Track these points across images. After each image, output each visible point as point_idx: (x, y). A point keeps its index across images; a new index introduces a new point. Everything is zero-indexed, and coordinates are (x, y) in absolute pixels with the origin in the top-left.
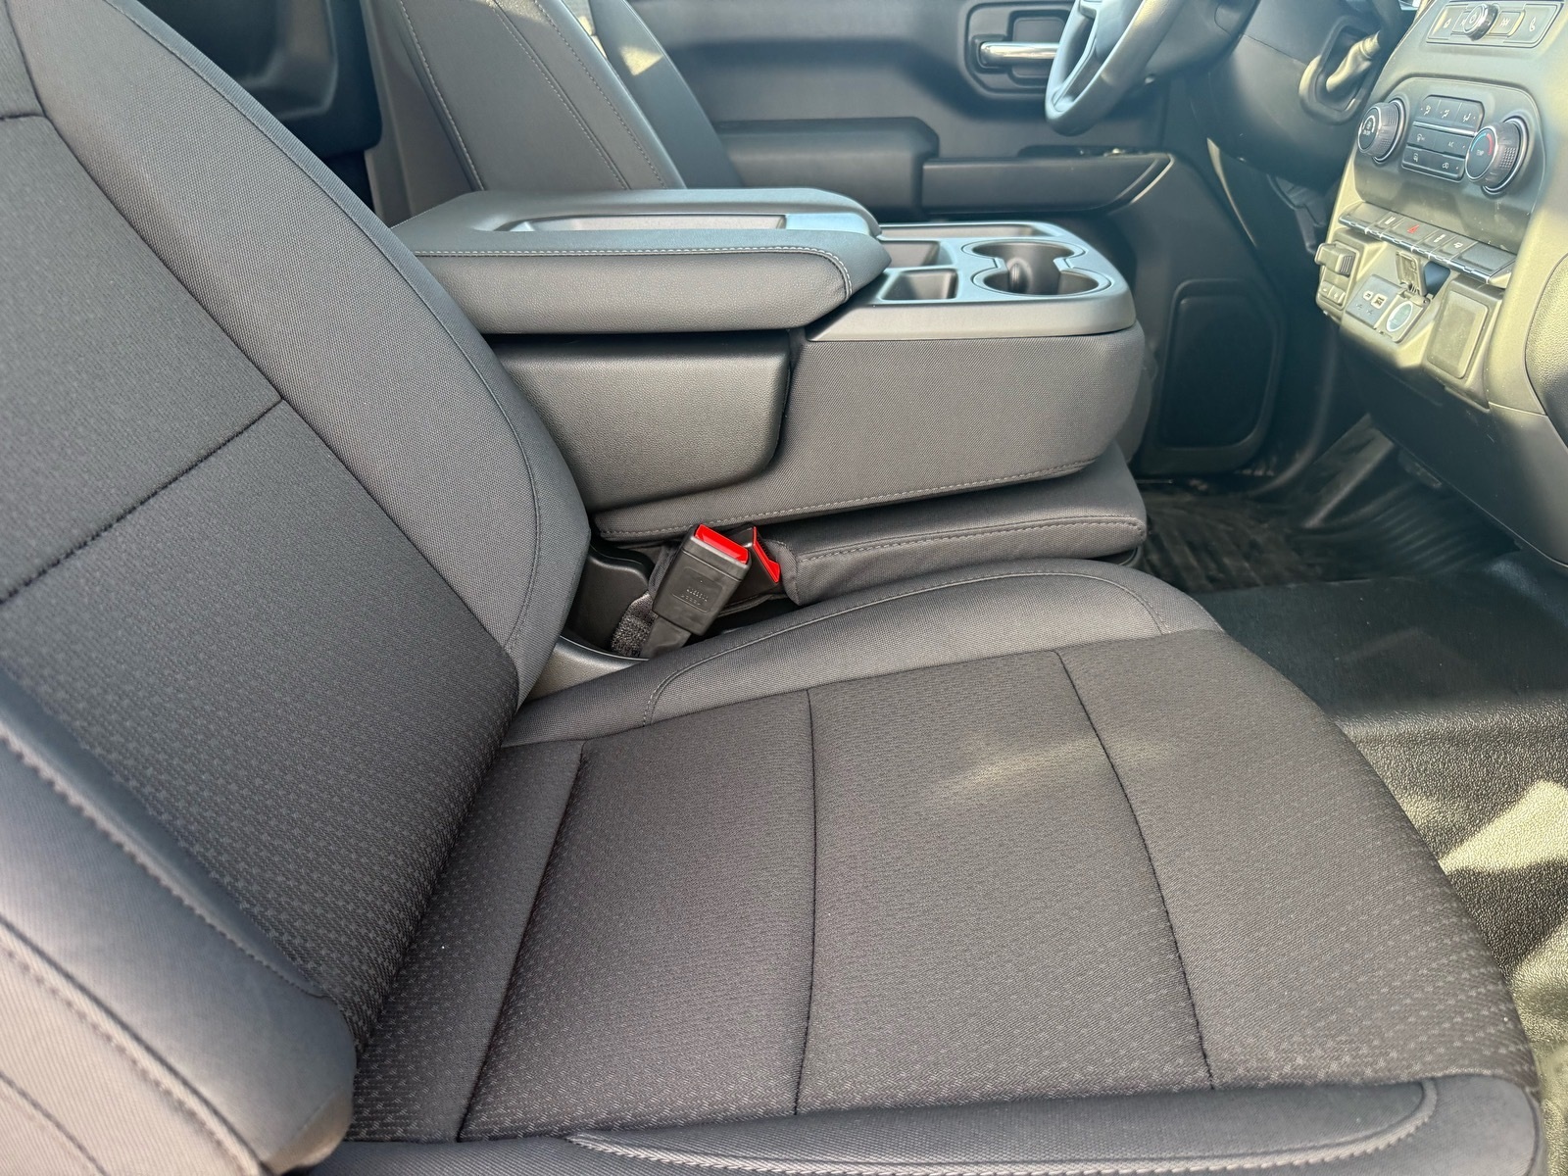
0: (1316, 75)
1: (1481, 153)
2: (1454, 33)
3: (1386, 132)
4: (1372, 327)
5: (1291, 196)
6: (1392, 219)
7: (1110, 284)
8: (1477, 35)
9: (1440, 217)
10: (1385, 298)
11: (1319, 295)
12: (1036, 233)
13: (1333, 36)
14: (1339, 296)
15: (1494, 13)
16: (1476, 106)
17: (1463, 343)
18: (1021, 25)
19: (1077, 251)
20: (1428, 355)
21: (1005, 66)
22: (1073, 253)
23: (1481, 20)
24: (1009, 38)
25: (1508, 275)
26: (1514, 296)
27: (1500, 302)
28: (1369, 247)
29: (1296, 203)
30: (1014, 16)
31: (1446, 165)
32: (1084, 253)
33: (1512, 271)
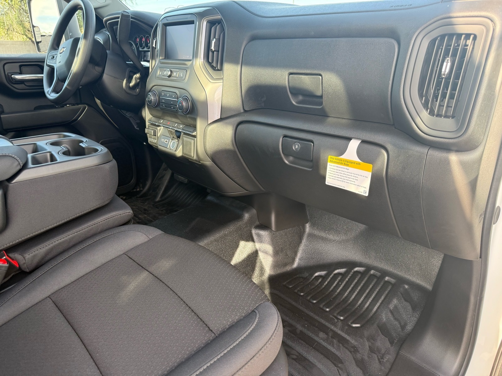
0: (126, 83)
1: (181, 105)
2: (163, 76)
3: (154, 100)
4: (167, 148)
5: (127, 115)
6: (162, 121)
7: (102, 149)
8: (170, 76)
9: (174, 120)
10: (168, 140)
11: (149, 141)
12: (65, 136)
13: (128, 73)
14: (155, 141)
15: (171, 71)
16: (176, 94)
17: (191, 149)
18: (24, 69)
19: (85, 141)
20: (183, 152)
21: (22, 82)
22: (83, 141)
23: (169, 73)
24: (21, 73)
25: (196, 132)
26: (198, 136)
27: (196, 139)
28: (158, 128)
29: (128, 116)
30: (21, 66)
31: (172, 108)
32: (87, 141)
33: (196, 131)
